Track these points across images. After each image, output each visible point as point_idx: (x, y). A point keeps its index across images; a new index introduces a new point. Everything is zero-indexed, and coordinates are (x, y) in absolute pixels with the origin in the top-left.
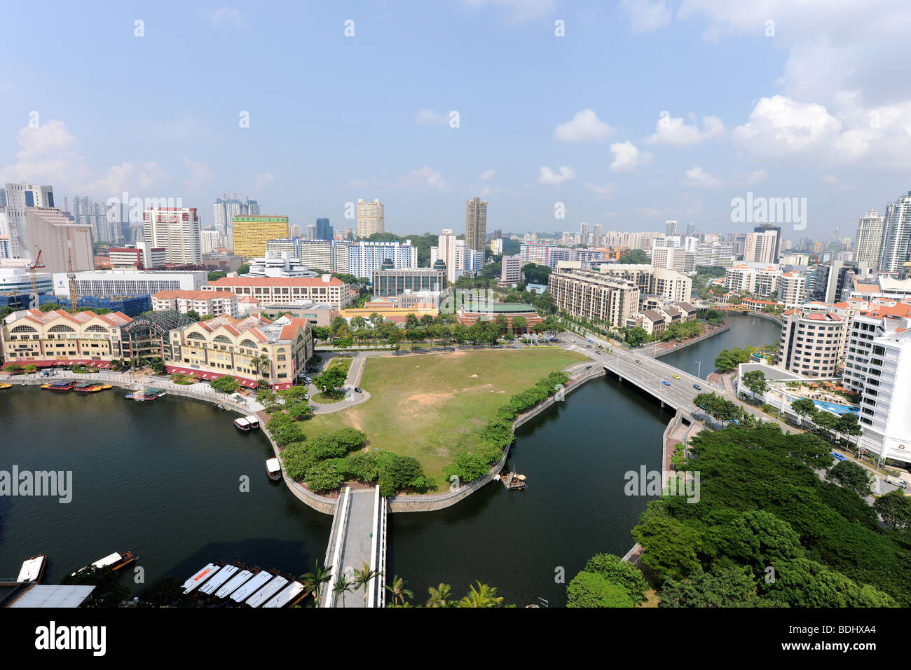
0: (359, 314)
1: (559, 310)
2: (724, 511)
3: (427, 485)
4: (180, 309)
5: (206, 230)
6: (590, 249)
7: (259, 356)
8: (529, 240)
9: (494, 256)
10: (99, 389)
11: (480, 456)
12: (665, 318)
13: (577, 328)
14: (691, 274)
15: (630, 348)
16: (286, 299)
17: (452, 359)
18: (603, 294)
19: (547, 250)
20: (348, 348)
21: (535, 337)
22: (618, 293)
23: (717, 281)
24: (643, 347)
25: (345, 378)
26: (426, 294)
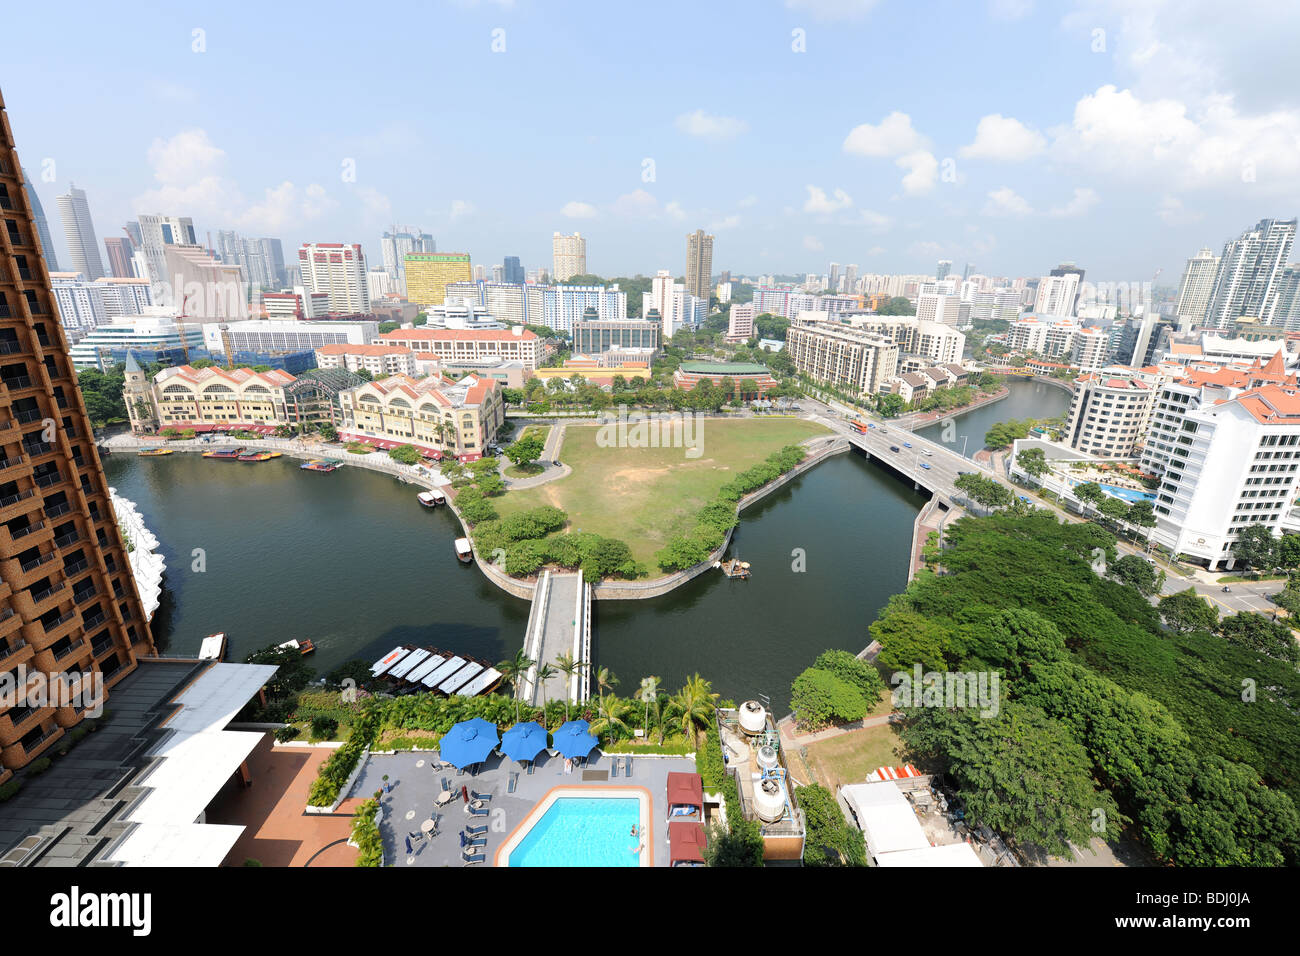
0: (557, 374)
1: (798, 372)
2: (979, 608)
3: (636, 571)
4: (349, 366)
5: (373, 271)
6: (839, 297)
7: (443, 422)
8: (764, 284)
9: (720, 304)
10: (268, 457)
11: (698, 541)
12: (927, 383)
13: (819, 394)
14: (965, 328)
15: (882, 419)
16: (471, 355)
18: (853, 352)
19: (786, 298)
20: (545, 414)
21: (767, 403)
22: (872, 351)
23: (994, 337)
24: (898, 417)
25: (542, 449)
26: (635, 351)
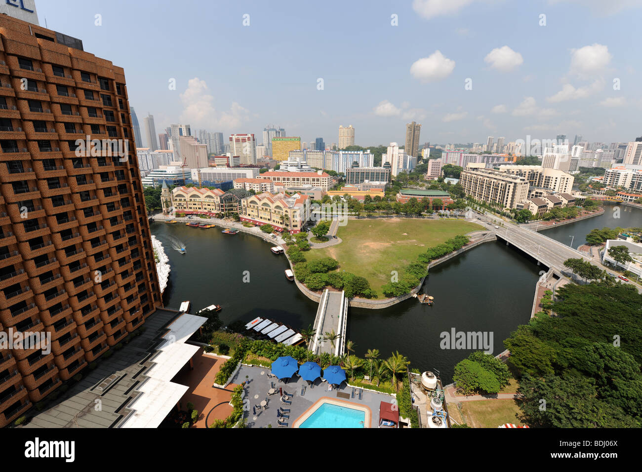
0: (338, 194)
1: (467, 196)
2: (578, 339)
3: (372, 294)
4: (246, 188)
5: (259, 146)
6: (493, 155)
7: (284, 215)
8: (448, 149)
9: (423, 160)
10: (209, 227)
11: (405, 282)
12: (548, 204)
13: (478, 208)
14: (574, 173)
15: (518, 223)
16: (298, 184)
17: (392, 223)
18: (500, 186)
19: (461, 155)
21: (448, 212)
22: (512, 185)
23: (596, 179)
24: (528, 223)
25: (328, 230)
26: (377, 183)
